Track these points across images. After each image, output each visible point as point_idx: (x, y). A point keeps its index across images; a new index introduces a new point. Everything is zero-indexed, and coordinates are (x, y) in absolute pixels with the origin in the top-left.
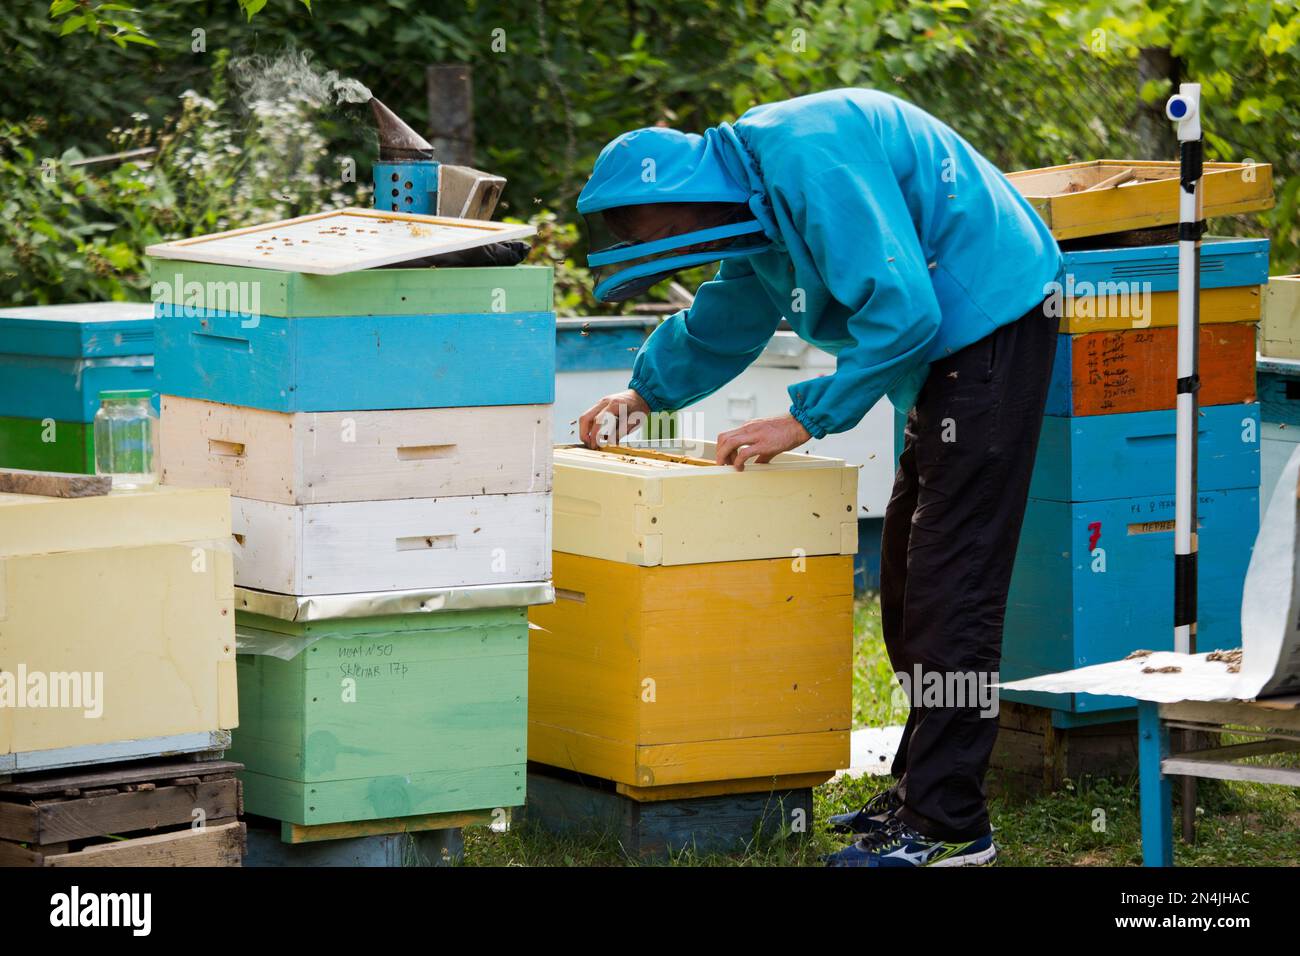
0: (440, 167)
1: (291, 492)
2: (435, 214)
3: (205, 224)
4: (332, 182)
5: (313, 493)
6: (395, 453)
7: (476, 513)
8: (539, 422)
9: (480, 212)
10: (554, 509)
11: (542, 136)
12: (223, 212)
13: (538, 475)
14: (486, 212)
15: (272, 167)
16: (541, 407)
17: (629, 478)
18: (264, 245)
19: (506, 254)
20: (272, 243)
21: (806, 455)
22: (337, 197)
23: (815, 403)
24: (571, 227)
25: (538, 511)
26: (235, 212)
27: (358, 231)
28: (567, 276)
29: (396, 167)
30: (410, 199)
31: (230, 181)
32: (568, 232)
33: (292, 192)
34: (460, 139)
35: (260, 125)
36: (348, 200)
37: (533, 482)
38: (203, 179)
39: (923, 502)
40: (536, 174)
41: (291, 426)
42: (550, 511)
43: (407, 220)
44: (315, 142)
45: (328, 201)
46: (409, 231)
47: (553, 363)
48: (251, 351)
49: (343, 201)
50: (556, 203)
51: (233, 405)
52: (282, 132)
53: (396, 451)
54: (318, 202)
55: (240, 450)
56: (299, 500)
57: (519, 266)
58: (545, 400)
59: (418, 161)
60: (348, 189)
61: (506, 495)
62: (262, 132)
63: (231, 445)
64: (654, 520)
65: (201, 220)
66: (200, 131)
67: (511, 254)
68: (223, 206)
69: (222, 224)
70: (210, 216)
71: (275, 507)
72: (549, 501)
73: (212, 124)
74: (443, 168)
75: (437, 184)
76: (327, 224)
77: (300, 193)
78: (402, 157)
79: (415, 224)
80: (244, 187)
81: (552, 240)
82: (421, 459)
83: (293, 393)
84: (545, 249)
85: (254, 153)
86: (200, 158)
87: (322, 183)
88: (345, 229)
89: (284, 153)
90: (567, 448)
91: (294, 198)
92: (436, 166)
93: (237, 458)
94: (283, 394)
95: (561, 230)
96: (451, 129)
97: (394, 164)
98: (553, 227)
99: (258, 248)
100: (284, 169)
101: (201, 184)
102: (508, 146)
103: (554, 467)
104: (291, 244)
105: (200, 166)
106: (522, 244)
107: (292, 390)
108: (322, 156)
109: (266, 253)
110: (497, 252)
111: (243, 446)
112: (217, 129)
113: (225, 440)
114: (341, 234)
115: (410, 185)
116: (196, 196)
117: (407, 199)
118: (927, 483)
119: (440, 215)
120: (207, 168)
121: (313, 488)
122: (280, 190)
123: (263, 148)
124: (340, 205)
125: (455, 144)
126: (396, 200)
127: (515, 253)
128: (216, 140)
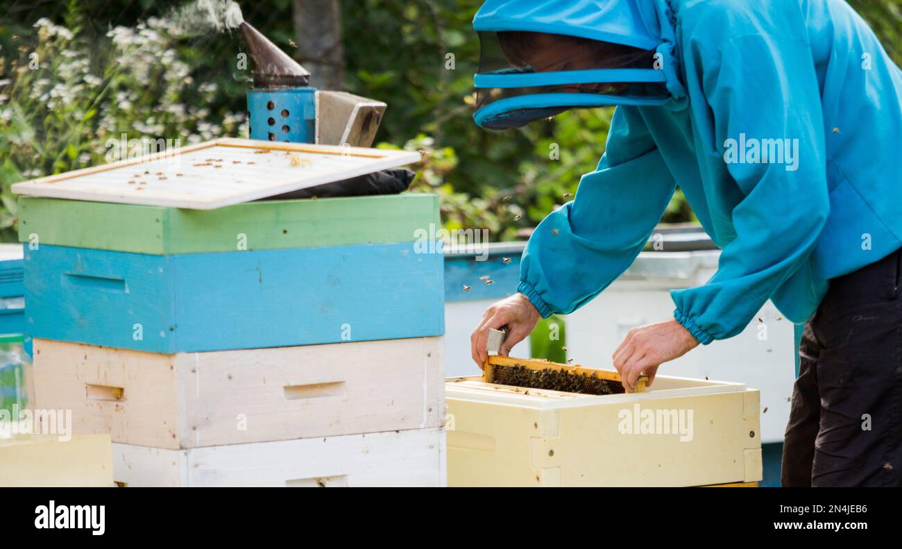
0: (317, 93)
1: (174, 436)
2: (314, 143)
3: (66, 158)
4: (197, 111)
5: (198, 436)
6: (282, 392)
7: (367, 452)
8: (429, 355)
9: (361, 139)
10: (448, 445)
11: (413, 57)
12: (85, 146)
13: (430, 410)
14: (367, 138)
15: (134, 97)
16: (431, 340)
17: (524, 410)
18: (137, 180)
19: (390, 182)
20: (144, 178)
21: (705, 381)
22: (203, 127)
23: (703, 310)
24: (449, 152)
25: (431, 447)
26: (97, 146)
27: (235, 162)
28: (446, 202)
29: (271, 95)
30: (287, 128)
31: (91, 113)
32: (445, 157)
33: (156, 123)
34: (330, 64)
35: (120, 54)
36: (216, 129)
37: (425, 417)
38: (63, 112)
39: (826, 425)
40: (408, 97)
41: (172, 368)
42: (444, 448)
43: (284, 150)
44: (179, 71)
45: (194, 130)
46: (288, 161)
47: (442, 293)
48: (127, 291)
49: (209, 131)
50: (432, 127)
51: (110, 348)
52: (143, 60)
53: (282, 389)
54: (184, 133)
55: (119, 393)
56: (183, 444)
57: (405, 194)
58: (435, 333)
59: (294, 88)
60: (215, 116)
61: (397, 431)
62: (123, 61)
63: (109, 389)
64: (551, 453)
65: (61, 155)
66: (57, 61)
67: (397, 182)
68: (84, 139)
69: (85, 158)
70: (72, 151)
71: (158, 453)
72: (442, 438)
73: (69, 54)
74: (320, 95)
75: (314, 112)
76: (202, 156)
77: (165, 123)
78: (278, 84)
79: (293, 154)
80: (105, 119)
81: (428, 165)
82: (308, 397)
83: (173, 333)
84: (422, 175)
85: (114, 83)
86: (59, 90)
87: (187, 112)
88: (220, 160)
89: (145, 82)
90: (457, 381)
91: (159, 129)
92: (313, 92)
93: (116, 403)
94: (162, 334)
95: (438, 154)
96: (319, 54)
97: (268, 92)
98: (429, 152)
99: (130, 183)
100: (146, 98)
101: (60, 117)
102: (378, 69)
103: (447, 401)
104: (165, 178)
105: (59, 98)
106: (405, 172)
107: (172, 329)
108: (186, 85)
109: (139, 189)
110: (380, 180)
111: (122, 390)
112: (74, 59)
113: (103, 384)
114: (217, 166)
115: (286, 113)
116: (56, 130)
117: (284, 128)
118: (830, 406)
119: (320, 143)
120: (67, 99)
121: (197, 430)
122: (144, 121)
123: (122, 78)
124: (207, 135)
125: (325, 69)
126: (273, 129)
127: (399, 181)
128: (74, 70)
